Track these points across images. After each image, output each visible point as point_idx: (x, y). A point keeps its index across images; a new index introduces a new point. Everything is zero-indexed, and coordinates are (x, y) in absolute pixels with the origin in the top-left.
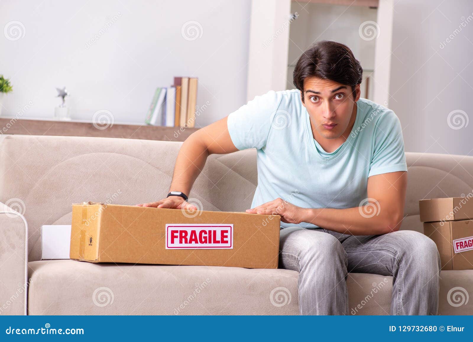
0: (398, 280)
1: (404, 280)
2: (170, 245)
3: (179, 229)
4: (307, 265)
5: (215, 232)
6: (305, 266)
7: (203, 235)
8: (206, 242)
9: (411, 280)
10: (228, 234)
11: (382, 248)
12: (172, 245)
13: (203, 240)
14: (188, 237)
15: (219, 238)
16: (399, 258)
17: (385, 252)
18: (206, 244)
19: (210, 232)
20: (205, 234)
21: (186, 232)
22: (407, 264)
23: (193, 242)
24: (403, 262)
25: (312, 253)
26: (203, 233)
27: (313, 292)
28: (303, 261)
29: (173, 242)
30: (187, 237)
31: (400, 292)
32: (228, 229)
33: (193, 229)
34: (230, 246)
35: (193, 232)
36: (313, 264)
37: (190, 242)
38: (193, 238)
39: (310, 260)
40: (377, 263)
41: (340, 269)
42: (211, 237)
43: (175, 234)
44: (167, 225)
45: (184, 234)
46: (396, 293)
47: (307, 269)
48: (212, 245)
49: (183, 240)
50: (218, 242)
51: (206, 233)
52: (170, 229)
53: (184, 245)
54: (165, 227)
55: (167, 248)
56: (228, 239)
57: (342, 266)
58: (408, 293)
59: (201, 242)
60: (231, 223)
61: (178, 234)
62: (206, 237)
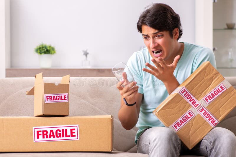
2: (36, 139)
3: (42, 130)
5: (66, 130)
7: (58, 132)
8: (60, 136)
10: (76, 131)
11: (206, 138)
12: (38, 140)
14: (48, 134)
18: (61, 138)
19: (63, 130)
20: (59, 132)
21: (47, 132)
23: (52, 137)
26: (58, 131)
29: (38, 138)
32: (75, 128)
33: (51, 129)
34: (77, 138)
35: (52, 131)
37: (50, 137)
38: (52, 134)
42: (64, 133)
43: (40, 133)
44: (34, 128)
45: (45, 133)
49: (45, 136)
50: (69, 136)
51: (60, 131)
52: (36, 130)
54: (32, 129)
55: (34, 142)
59: (57, 137)
60: (77, 124)
61: (41, 133)
62: (61, 134)
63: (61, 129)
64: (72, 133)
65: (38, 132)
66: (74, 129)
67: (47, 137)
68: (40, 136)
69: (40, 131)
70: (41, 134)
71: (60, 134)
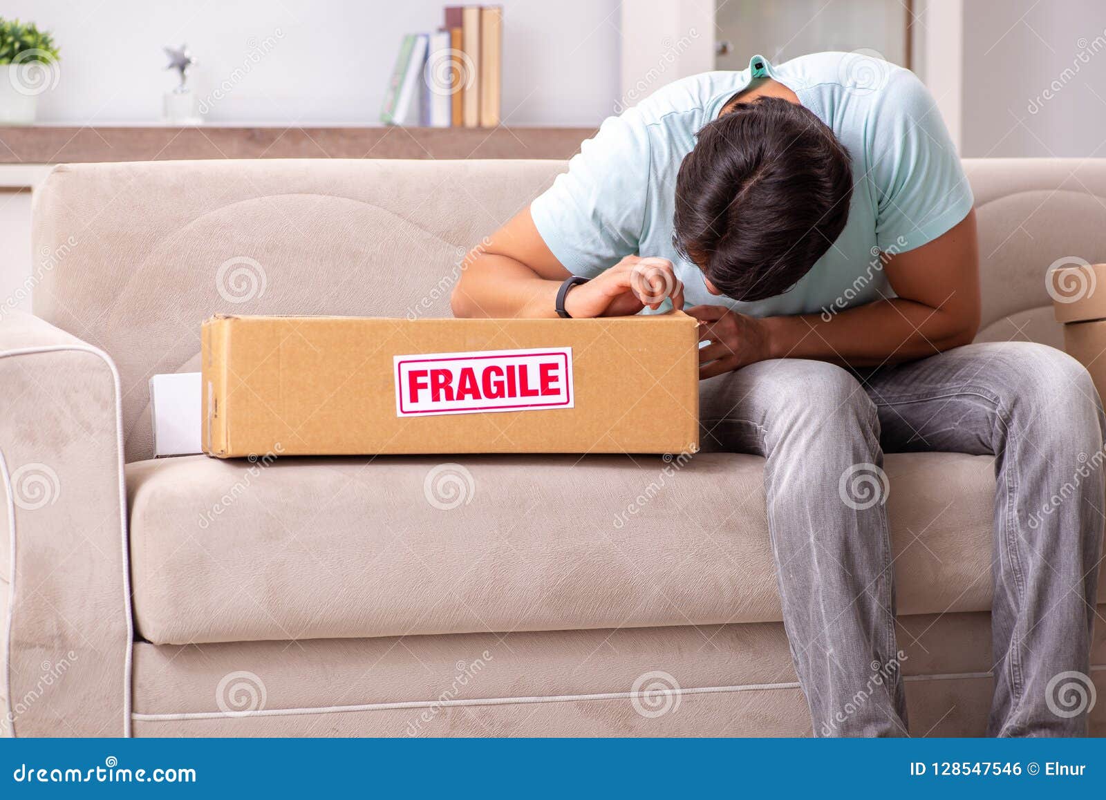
0: (1007, 464)
1: (1020, 464)
2: (408, 406)
3: (430, 367)
4: (782, 443)
5: (523, 369)
6: (777, 445)
7: (494, 377)
8: (500, 394)
9: (1036, 463)
10: (560, 373)
11: (964, 391)
12: (414, 407)
13: (494, 390)
14: (455, 385)
15: (534, 382)
16: (1004, 414)
17: (971, 402)
18: (503, 399)
19: (511, 369)
20: (497, 374)
22: (1023, 427)
23: (469, 397)
24: (1015, 423)
25: (792, 415)
26: (493, 374)
27: (801, 504)
28: (773, 436)
29: (414, 398)
30: (451, 385)
31: (1011, 494)
32: (560, 360)
33: (466, 364)
34: (566, 401)
35: (467, 373)
36: (795, 439)
37: (461, 397)
38: (468, 386)
39: (789, 431)
40: (953, 428)
41: (862, 446)
42: (516, 381)
43: (420, 380)
44: (397, 359)
45: (442, 379)
46: (1004, 495)
47: (783, 452)
48: (519, 400)
49: (442, 392)
50: (535, 393)
51: (499, 372)
52: (406, 369)
53: (444, 403)
54: (393, 364)
55: (400, 414)
56: (560, 385)
57: (866, 439)
58: (1031, 495)
59: (489, 395)
60: (565, 346)
61: (427, 379)
62: (502, 383)
63: (503, 364)
64: (545, 379)
65: (413, 375)
66: (555, 366)
67: (449, 397)
68: (421, 392)
69: (424, 373)
70: (424, 386)
71: (499, 385)
